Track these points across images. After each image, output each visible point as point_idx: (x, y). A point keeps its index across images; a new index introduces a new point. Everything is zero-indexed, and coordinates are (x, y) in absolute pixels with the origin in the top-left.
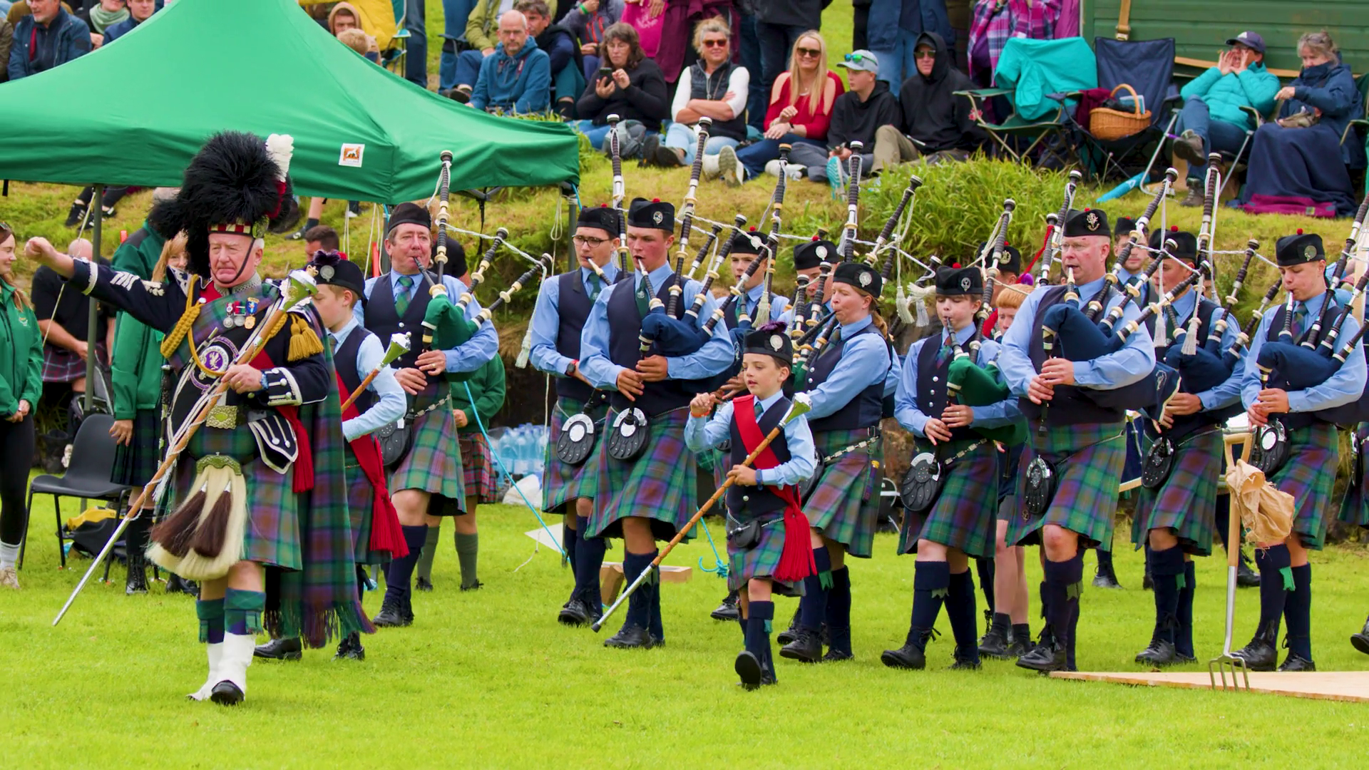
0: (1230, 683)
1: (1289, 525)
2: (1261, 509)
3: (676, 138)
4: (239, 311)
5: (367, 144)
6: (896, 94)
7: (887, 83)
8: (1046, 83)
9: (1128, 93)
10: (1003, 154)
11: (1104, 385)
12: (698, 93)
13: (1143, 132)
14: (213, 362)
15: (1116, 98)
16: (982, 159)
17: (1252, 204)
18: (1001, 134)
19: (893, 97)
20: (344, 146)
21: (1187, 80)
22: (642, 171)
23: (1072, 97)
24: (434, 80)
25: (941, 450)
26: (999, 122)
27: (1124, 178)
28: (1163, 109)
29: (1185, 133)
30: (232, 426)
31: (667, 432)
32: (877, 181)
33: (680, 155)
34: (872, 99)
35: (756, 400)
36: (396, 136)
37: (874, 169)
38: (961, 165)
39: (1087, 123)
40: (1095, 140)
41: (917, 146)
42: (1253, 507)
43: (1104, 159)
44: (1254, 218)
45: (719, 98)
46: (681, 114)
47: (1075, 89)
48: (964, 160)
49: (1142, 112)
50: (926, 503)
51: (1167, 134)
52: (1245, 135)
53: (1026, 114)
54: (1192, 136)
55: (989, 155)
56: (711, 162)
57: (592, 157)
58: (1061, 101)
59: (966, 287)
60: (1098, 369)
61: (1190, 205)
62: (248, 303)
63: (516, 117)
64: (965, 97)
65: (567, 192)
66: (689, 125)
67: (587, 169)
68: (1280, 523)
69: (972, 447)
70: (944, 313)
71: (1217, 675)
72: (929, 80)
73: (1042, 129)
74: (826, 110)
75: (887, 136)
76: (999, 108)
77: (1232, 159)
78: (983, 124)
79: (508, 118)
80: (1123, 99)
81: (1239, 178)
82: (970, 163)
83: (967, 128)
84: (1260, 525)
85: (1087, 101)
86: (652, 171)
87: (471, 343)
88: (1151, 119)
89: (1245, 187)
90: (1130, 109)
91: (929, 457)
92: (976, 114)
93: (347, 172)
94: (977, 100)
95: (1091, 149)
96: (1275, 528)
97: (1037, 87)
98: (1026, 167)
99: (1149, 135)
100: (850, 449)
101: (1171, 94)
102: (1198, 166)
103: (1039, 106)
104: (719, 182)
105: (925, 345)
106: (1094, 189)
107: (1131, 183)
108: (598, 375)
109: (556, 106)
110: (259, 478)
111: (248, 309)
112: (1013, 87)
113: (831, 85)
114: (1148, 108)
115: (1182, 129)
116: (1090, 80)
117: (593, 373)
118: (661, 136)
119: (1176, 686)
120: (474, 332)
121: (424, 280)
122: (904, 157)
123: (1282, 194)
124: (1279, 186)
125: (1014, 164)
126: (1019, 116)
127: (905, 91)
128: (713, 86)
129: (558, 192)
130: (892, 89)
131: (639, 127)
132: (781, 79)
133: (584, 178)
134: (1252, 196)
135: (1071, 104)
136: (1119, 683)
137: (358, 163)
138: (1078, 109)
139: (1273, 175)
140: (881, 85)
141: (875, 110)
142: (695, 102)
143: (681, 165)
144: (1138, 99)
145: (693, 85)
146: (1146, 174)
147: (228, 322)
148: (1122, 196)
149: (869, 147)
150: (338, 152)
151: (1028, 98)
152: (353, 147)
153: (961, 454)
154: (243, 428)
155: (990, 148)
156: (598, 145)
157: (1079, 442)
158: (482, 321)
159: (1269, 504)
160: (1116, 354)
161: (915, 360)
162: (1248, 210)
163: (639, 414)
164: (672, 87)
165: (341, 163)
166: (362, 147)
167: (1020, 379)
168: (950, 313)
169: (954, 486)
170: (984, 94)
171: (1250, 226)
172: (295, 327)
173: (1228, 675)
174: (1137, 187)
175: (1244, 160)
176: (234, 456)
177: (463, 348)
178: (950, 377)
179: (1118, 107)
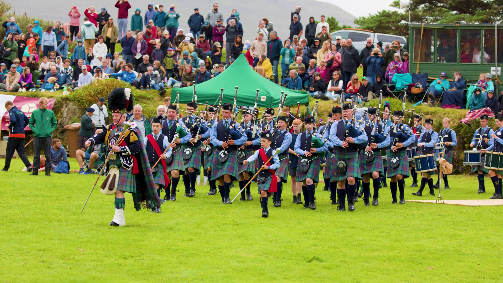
0: (440, 202)
1: (452, 171)
2: (446, 167)
3: (328, 94)
4: (118, 131)
5: (267, 96)
6: (372, 85)
7: (370, 83)
8: (402, 83)
9: (419, 84)
10: (393, 97)
11: (360, 142)
12: (333, 85)
13: (422, 92)
14: (112, 143)
15: (416, 85)
16: (389, 98)
17: (444, 106)
18: (393, 93)
19: (371, 86)
20: (262, 97)
21: (432, 82)
22: (321, 101)
23: (407, 85)
24: (280, 83)
25: (309, 158)
26: (393, 90)
27: (418, 101)
28: (426, 88)
29: (430, 92)
30: (116, 159)
31: (232, 156)
32: (368, 103)
33: (329, 98)
34: (367, 86)
35: (264, 149)
36: (272, 95)
37: (368, 100)
38: (385, 99)
39: (410, 91)
40: (412, 94)
41: (376, 96)
42: (444, 167)
43: (414, 97)
44: (444, 109)
45: (337, 86)
46: (329, 89)
47: (408, 84)
48: (386, 98)
49: (421, 88)
50: (306, 170)
51: (426, 93)
52: (442, 93)
53: (398, 89)
54: (432, 93)
55: (391, 97)
56: (335, 99)
57: (311, 98)
58: (405, 86)
59: (312, 121)
60: (359, 139)
61: (431, 107)
62: (121, 129)
63: (296, 90)
64: (386, 86)
65: (307, 106)
66: (331, 92)
67: (310, 101)
68: (450, 170)
69: (316, 158)
70: (307, 127)
71: (438, 201)
72: (380, 82)
73: (401, 92)
74: (358, 89)
75: (370, 94)
76: (393, 88)
77: (440, 97)
78: (390, 91)
79: (294, 91)
80: (418, 86)
81: (441, 101)
82: (387, 99)
83: (386, 92)
84: (446, 171)
85: (410, 86)
86: (323, 101)
87: (186, 136)
88: (423, 90)
89: (442, 103)
90: (419, 88)
91: (306, 160)
92: (388, 89)
93: (263, 102)
94: (388, 86)
95: (411, 96)
96: (449, 171)
97: (400, 84)
98: (398, 99)
99: (423, 93)
100: (284, 158)
101: (427, 84)
102: (432, 99)
103: (401, 87)
104: (337, 103)
105: (302, 135)
106: (412, 104)
107: (419, 102)
108: (216, 143)
109: (304, 88)
110: (122, 170)
111: (120, 130)
112: (395, 83)
113: (360, 84)
114: (423, 87)
115: (430, 91)
116: (411, 82)
117: (214, 142)
118: (325, 94)
119: (429, 203)
120: (187, 134)
121: (175, 122)
122: (374, 98)
123: (449, 104)
124: (449, 103)
125: (396, 99)
126: (397, 89)
127: (374, 85)
128: (336, 84)
129: (305, 105)
130: (371, 84)
131: (321, 92)
132: (349, 83)
133: (310, 103)
134: (443, 105)
135: (407, 87)
136: (418, 202)
137: (265, 100)
138: (409, 88)
139: (448, 100)
140: (369, 83)
141: (368, 88)
142: (333, 87)
143: (329, 100)
144: (421, 86)
145: (332, 84)
146: (422, 101)
147: (116, 134)
148: (418, 105)
149: (367, 95)
150: (261, 98)
151: (398, 86)
152: (264, 97)
153: (313, 159)
154: (118, 159)
155: (391, 96)
156: (312, 96)
157: (351, 157)
158: (188, 132)
159: (448, 167)
160: (361, 136)
161: (300, 138)
162: (443, 108)
163: (226, 152)
164: (327, 84)
165: (261, 100)
166: (265, 97)
167: (338, 142)
168: (309, 127)
169: (312, 166)
170: (390, 85)
171: (443, 111)
172: (131, 134)
173: (440, 201)
174: (421, 103)
175: (442, 98)
176: (117, 165)
177: (184, 138)
178: (312, 141)
179: (417, 87)
